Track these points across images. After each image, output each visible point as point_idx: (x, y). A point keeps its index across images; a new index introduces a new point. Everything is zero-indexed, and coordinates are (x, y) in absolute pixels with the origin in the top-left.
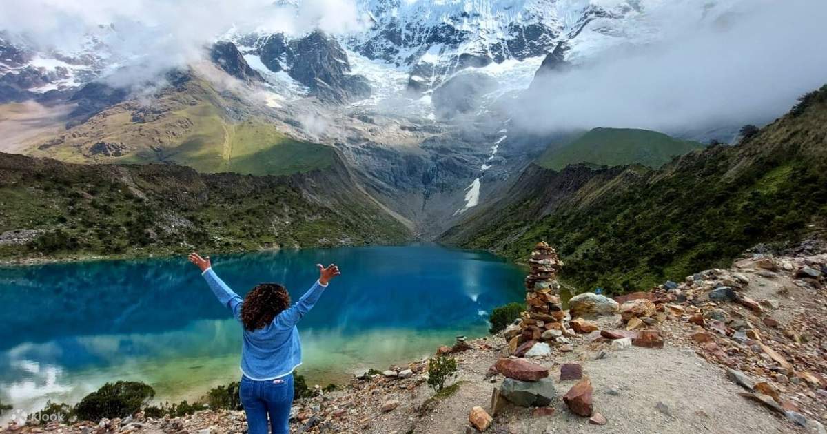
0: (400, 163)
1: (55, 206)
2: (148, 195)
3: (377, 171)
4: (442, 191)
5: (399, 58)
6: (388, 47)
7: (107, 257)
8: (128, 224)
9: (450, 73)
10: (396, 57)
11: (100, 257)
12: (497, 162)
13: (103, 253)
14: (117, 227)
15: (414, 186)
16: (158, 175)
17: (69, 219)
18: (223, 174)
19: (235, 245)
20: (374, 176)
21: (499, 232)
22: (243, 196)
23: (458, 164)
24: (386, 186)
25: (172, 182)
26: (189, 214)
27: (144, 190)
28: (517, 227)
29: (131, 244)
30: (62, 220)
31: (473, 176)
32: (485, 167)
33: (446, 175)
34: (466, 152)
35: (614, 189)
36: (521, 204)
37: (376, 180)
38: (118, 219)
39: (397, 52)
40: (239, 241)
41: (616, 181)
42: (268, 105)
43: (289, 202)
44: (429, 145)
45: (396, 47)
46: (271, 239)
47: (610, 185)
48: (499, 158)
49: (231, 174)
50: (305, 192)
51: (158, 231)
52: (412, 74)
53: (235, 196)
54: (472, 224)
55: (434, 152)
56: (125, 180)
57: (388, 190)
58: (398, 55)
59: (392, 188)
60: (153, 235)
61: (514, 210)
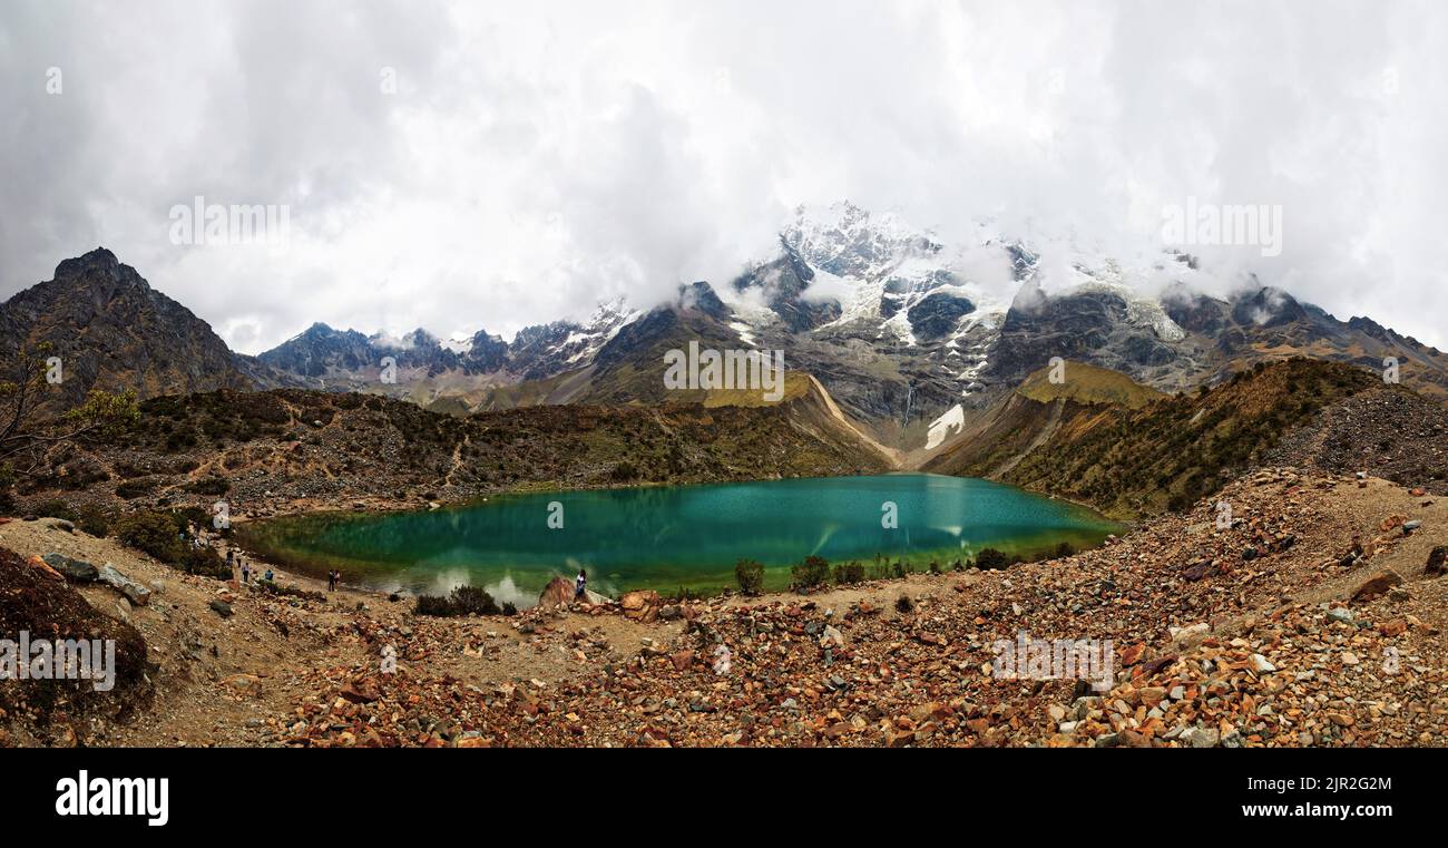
0: (876, 389)
1: (618, 442)
2: (674, 431)
3: (853, 397)
4: (921, 418)
5: (870, 274)
6: (858, 262)
7: (657, 484)
8: (666, 456)
9: (925, 291)
10: (866, 273)
11: (653, 484)
12: (978, 390)
13: (653, 480)
14: (659, 459)
15: (891, 412)
16: (678, 413)
17: (628, 452)
18: (725, 407)
19: (746, 474)
20: (849, 402)
21: (991, 460)
22: (742, 428)
23: (938, 390)
24: (863, 413)
25: (688, 418)
26: (705, 446)
27: (671, 426)
28: (1010, 456)
29: (671, 472)
30: (625, 454)
31: (952, 403)
32: (965, 394)
33: (925, 402)
34: (945, 377)
35: (1102, 423)
36: (1010, 434)
37: (853, 407)
38: (659, 452)
39: (868, 267)
40: (749, 470)
41: (1103, 415)
42: (741, 338)
43: (781, 432)
44: (906, 369)
45: (865, 262)
46: (772, 469)
47: (1097, 419)
48: (980, 385)
49: (731, 407)
50: (791, 422)
51: (687, 461)
52: (885, 291)
53: (736, 428)
54: (958, 453)
55: (913, 377)
56: (657, 419)
57: (865, 417)
58: (869, 270)
59: (869, 416)
60: (684, 465)
61: (1004, 439)
